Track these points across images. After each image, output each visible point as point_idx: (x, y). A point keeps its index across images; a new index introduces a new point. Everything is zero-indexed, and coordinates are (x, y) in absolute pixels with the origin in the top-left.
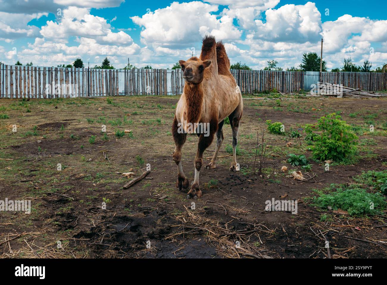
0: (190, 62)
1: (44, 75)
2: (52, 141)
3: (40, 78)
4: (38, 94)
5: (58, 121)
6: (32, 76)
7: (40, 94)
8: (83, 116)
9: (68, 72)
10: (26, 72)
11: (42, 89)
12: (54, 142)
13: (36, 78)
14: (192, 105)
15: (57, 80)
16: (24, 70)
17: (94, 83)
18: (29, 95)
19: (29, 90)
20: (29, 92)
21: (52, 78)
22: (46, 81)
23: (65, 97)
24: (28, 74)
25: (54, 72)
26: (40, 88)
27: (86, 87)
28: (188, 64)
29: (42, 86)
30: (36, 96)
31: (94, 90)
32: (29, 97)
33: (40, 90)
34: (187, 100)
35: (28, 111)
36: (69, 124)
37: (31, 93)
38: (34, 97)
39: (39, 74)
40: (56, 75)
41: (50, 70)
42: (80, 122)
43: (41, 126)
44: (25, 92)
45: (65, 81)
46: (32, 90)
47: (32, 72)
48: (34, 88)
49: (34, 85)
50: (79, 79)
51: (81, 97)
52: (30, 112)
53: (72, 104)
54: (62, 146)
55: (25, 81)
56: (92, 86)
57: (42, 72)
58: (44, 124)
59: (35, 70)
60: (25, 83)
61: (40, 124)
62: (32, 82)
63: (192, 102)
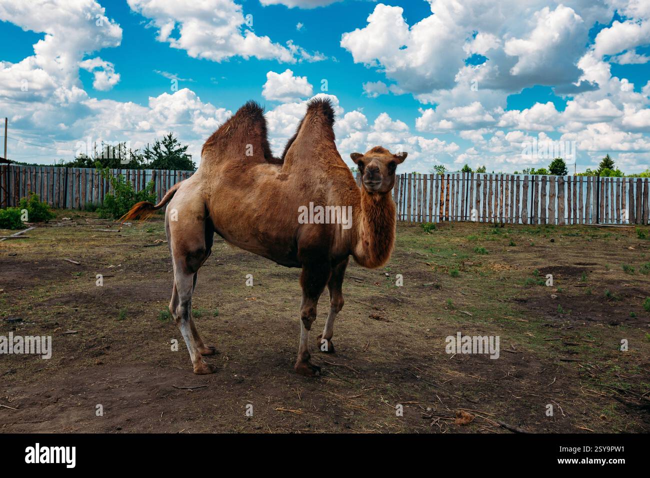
0: (371, 156)
1: (526, 187)
2: (573, 297)
3: (518, 192)
4: (514, 216)
5: (568, 265)
6: (507, 189)
7: (517, 217)
8: (606, 259)
9: (563, 183)
10: (499, 183)
11: (521, 210)
12: (576, 300)
13: (512, 193)
14: (379, 230)
15: (545, 195)
16: (496, 180)
17: (607, 201)
18: (501, 218)
19: (502, 210)
20: (501, 214)
21: (538, 192)
22: (527, 197)
23: (556, 224)
24: (502, 185)
25: (540, 183)
26: (518, 208)
27: (592, 207)
28: (370, 160)
29: (521, 205)
30: (511, 220)
31: (607, 214)
32: (501, 221)
33: (518, 211)
34: (370, 223)
35: (512, 245)
36: (591, 272)
37: (504, 216)
38: (509, 222)
39: (518, 187)
40: (544, 188)
41: (534, 179)
42: (607, 270)
43: (541, 269)
44: (496, 213)
45: (558, 197)
46: (507, 210)
47: (507, 183)
48: (509, 208)
49: (509, 202)
50: (581, 194)
51: (583, 225)
52: (515, 245)
53: (574, 236)
54: (595, 309)
55: (496, 197)
56: (603, 205)
57: (522, 183)
58: (547, 268)
59: (512, 180)
60: (496, 200)
61: (541, 266)
62: (506, 199)
63: (378, 226)
